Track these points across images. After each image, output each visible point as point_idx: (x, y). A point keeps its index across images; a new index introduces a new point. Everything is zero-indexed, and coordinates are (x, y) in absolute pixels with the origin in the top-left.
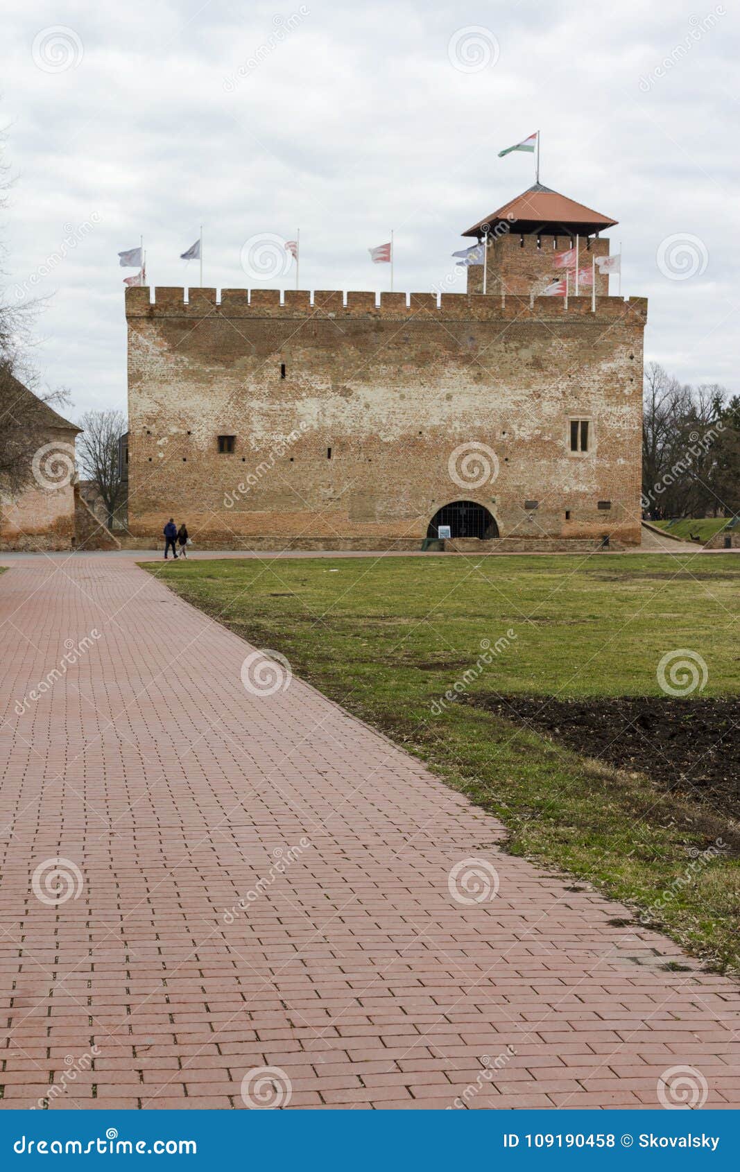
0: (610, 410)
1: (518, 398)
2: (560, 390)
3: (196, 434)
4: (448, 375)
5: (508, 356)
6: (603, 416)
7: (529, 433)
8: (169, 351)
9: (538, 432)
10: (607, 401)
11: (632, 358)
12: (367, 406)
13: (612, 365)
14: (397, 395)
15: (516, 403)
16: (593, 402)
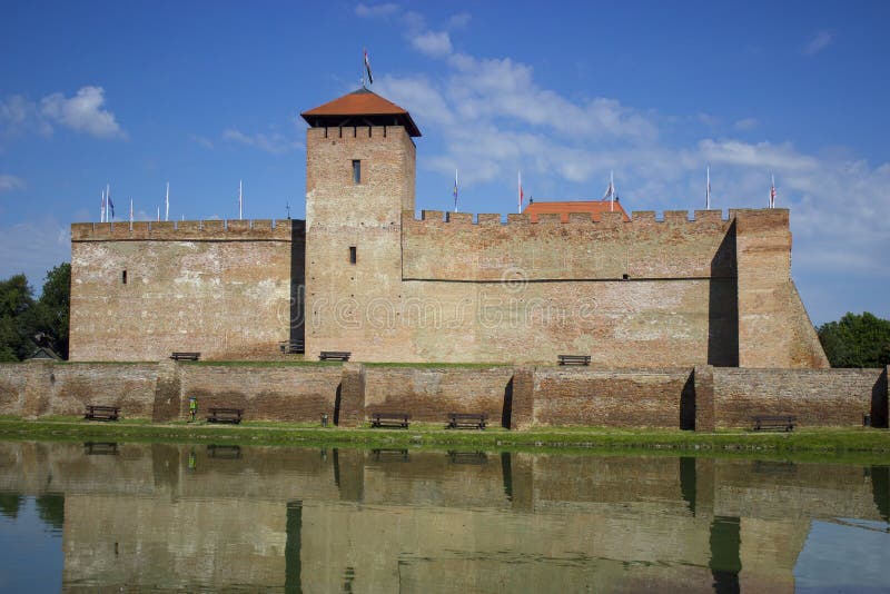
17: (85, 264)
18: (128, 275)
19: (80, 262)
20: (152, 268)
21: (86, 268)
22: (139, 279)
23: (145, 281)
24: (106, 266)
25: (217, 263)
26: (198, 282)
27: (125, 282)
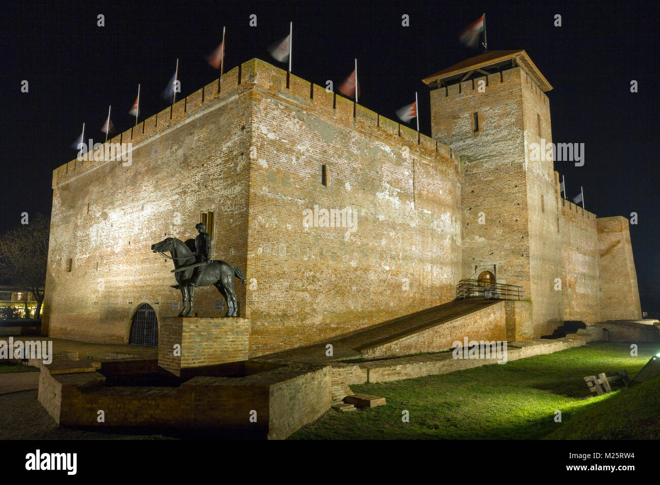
0: (226, 193)
1: (175, 198)
2: (197, 182)
3: (63, 258)
4: (144, 188)
5: (171, 159)
6: (222, 202)
7: (178, 231)
8: (61, 206)
9: (182, 229)
10: (225, 184)
11: (243, 128)
12: (112, 226)
13: (229, 144)
14: (123, 212)
15: (173, 202)
16: (217, 188)
17: (271, 136)
18: (328, 173)
19: (264, 130)
20: (354, 170)
21: (273, 143)
22: (340, 183)
23: (348, 186)
24: (300, 148)
25: (411, 182)
26: (396, 201)
27: (324, 182)
